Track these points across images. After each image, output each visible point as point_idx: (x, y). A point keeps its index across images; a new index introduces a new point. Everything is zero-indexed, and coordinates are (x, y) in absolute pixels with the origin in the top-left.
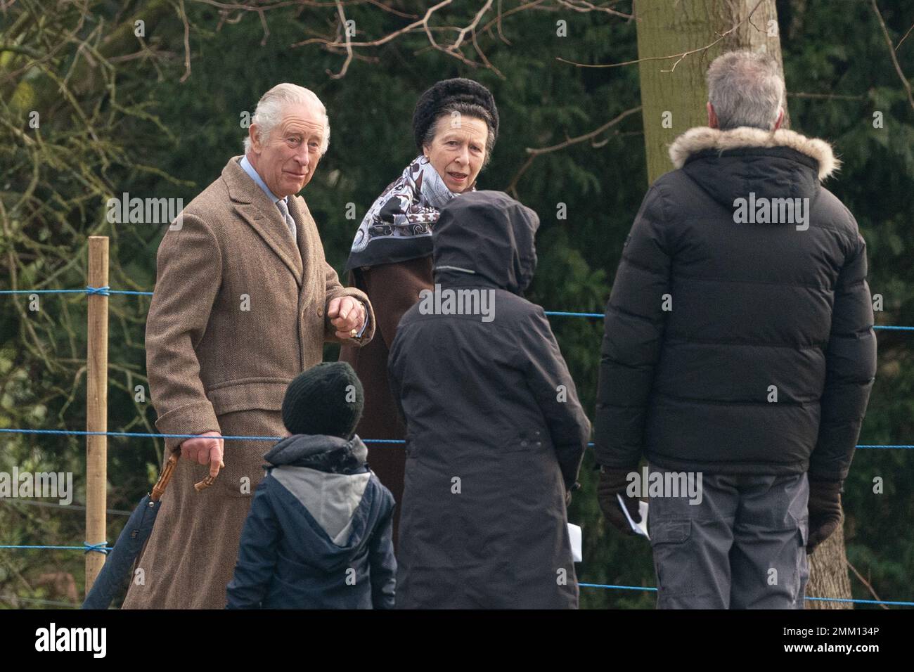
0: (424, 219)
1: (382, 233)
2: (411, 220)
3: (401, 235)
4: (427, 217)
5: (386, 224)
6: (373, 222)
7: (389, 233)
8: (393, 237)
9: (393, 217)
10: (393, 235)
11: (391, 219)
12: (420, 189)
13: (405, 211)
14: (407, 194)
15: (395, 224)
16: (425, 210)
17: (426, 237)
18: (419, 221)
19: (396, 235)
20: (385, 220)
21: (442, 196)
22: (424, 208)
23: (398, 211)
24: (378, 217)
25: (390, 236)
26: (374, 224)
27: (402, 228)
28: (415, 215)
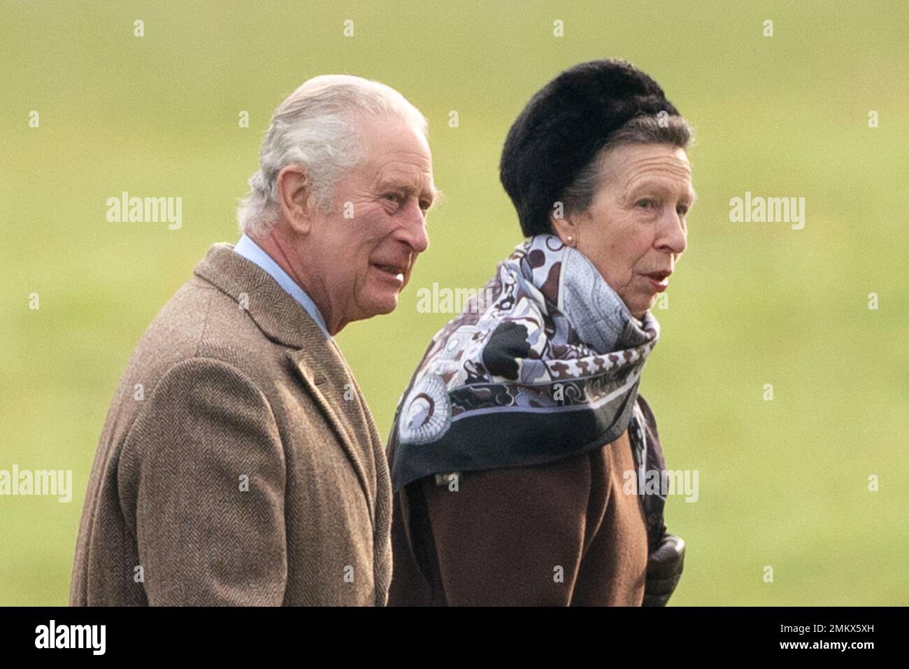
0: (580, 370)
1: (489, 402)
2: (556, 374)
3: (533, 404)
4: (583, 366)
5: (497, 380)
6: (465, 377)
7: (506, 400)
8: (515, 409)
9: (516, 366)
10: (515, 404)
11: (509, 370)
12: (555, 303)
13: (539, 352)
14: (532, 314)
15: (519, 380)
16: (577, 351)
17: (584, 410)
18: (572, 376)
19: (521, 404)
20: (494, 373)
21: (606, 318)
22: (574, 347)
23: (526, 352)
24: (479, 366)
25: (509, 408)
26: (467, 382)
27: (536, 390)
28: (563, 362)
